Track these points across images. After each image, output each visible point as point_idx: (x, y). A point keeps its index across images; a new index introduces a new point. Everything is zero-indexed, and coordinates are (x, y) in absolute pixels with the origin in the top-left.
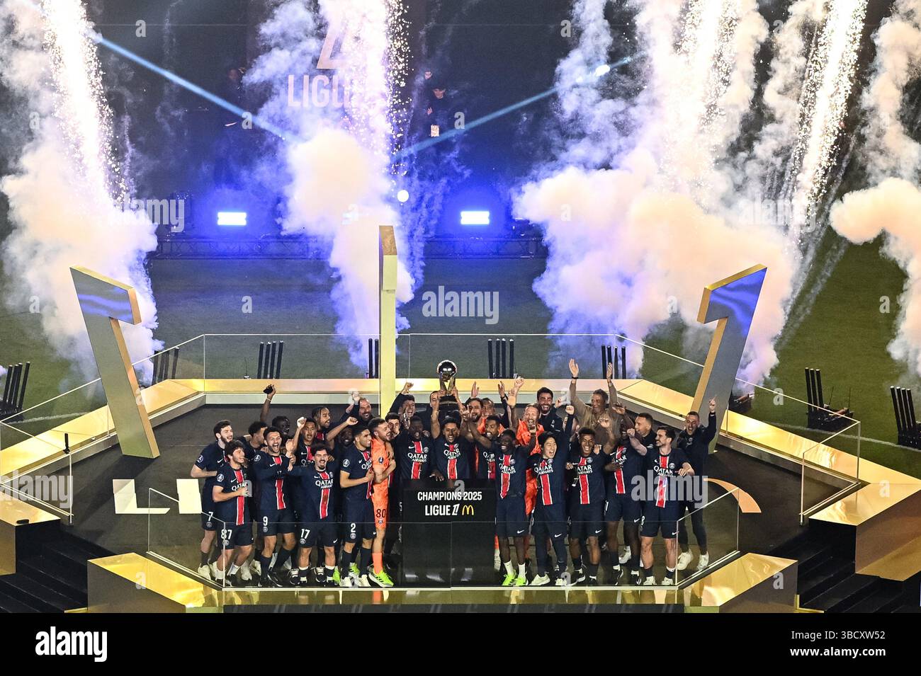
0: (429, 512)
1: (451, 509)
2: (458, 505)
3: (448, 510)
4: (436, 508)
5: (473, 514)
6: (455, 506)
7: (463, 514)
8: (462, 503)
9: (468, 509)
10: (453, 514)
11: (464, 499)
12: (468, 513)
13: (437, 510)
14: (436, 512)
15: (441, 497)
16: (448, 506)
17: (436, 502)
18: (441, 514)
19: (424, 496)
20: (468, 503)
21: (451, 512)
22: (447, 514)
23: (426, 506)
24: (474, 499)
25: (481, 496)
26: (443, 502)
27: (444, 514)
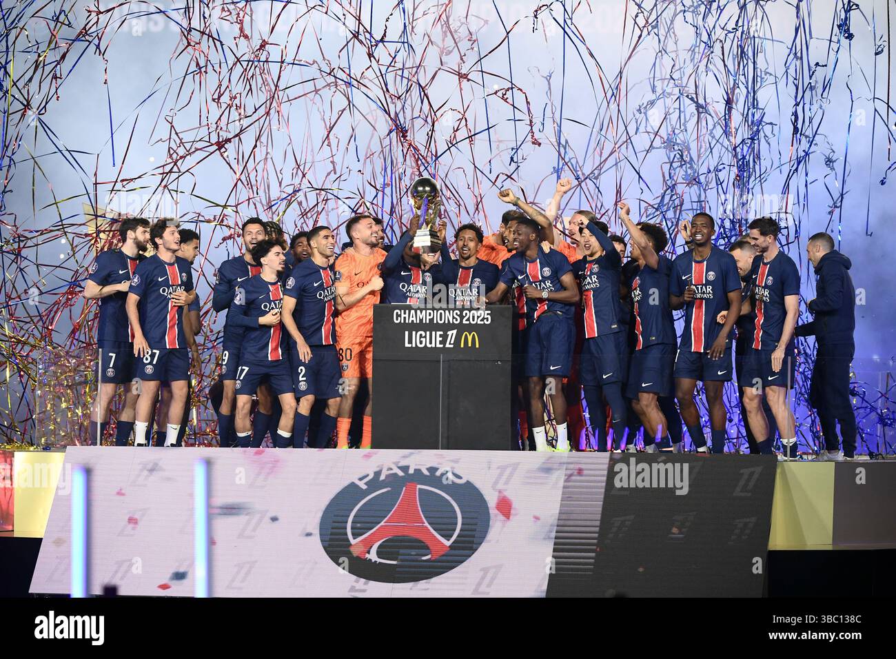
0: (410, 342)
1: (444, 337)
2: (455, 332)
3: (439, 339)
4: (421, 335)
5: (477, 346)
6: (450, 333)
7: (462, 346)
8: (461, 328)
9: (470, 338)
10: (448, 345)
11: (464, 322)
12: (470, 345)
13: (423, 340)
14: (421, 343)
15: (428, 317)
16: (439, 333)
17: (421, 326)
18: (429, 346)
19: (403, 316)
20: (471, 328)
21: (443, 342)
22: (438, 345)
23: (407, 333)
24: (479, 322)
25: (489, 317)
26: (431, 327)
27: (433, 346)
